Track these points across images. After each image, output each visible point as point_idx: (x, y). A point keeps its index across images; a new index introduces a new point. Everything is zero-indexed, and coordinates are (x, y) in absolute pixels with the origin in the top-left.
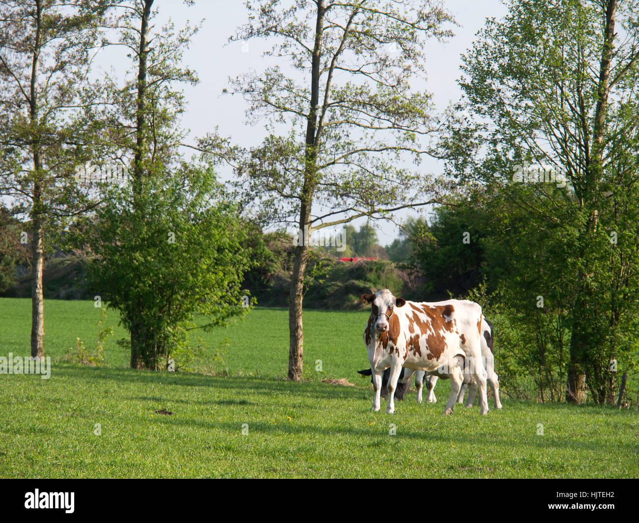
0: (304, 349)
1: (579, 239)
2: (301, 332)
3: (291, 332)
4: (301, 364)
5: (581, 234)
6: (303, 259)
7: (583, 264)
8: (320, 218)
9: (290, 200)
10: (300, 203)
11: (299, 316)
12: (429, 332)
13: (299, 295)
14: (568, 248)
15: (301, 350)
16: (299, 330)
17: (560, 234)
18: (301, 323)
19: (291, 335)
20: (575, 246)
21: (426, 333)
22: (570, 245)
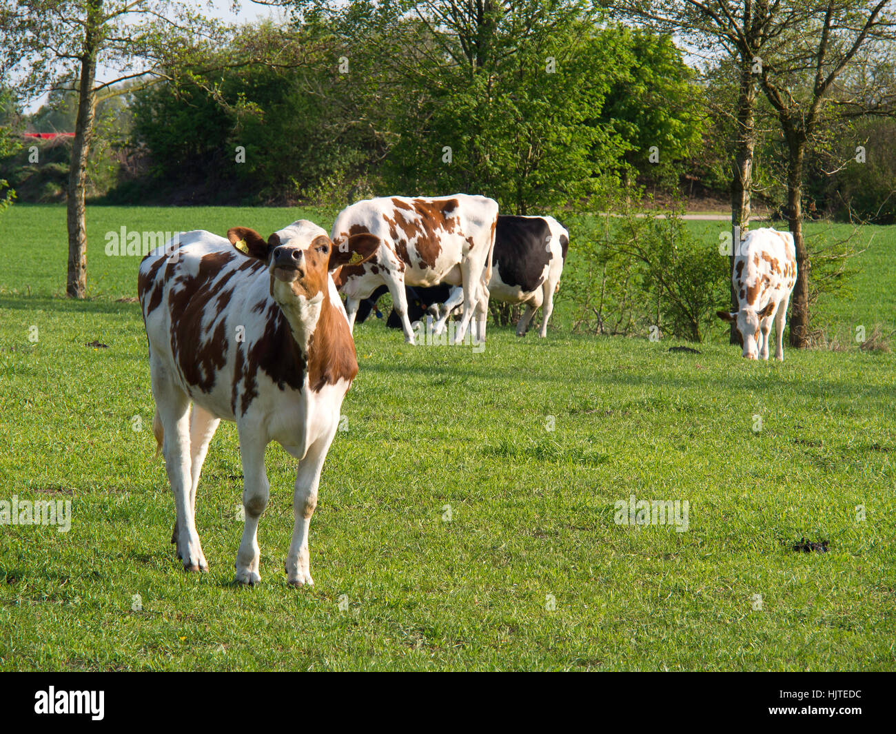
0: (87, 257)
1: (476, 110)
2: (83, 236)
3: (70, 235)
4: (83, 277)
5: (479, 104)
6: (86, 138)
7: (481, 143)
8: (107, 85)
9: (65, 60)
10: (80, 64)
11: (80, 215)
12: (418, 234)
13: (80, 187)
14: (462, 122)
15: (83, 260)
16: (81, 233)
17: (451, 103)
18: (83, 223)
19: (70, 240)
20: (472, 119)
21: (414, 236)
22: (465, 117)
